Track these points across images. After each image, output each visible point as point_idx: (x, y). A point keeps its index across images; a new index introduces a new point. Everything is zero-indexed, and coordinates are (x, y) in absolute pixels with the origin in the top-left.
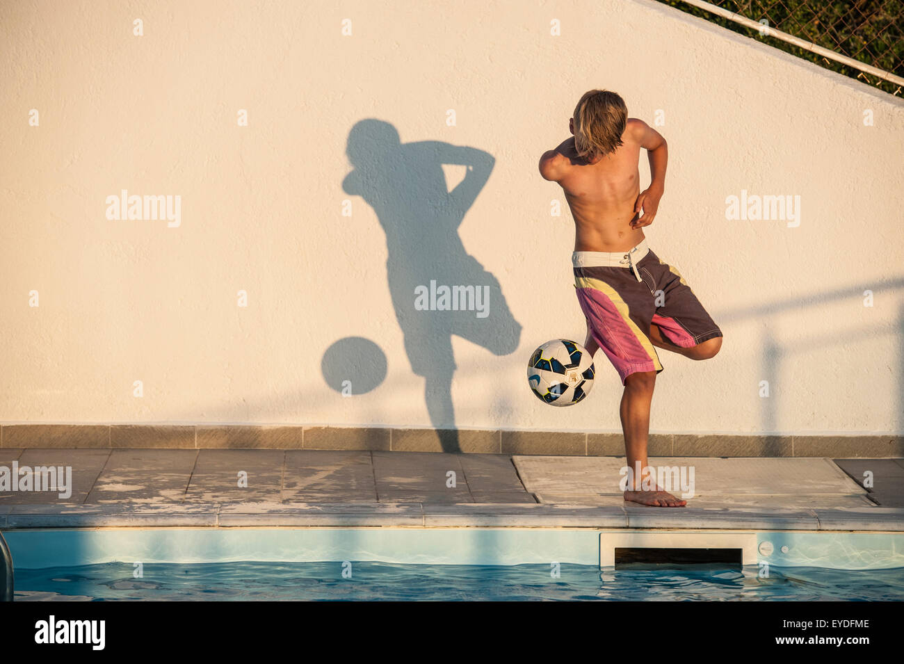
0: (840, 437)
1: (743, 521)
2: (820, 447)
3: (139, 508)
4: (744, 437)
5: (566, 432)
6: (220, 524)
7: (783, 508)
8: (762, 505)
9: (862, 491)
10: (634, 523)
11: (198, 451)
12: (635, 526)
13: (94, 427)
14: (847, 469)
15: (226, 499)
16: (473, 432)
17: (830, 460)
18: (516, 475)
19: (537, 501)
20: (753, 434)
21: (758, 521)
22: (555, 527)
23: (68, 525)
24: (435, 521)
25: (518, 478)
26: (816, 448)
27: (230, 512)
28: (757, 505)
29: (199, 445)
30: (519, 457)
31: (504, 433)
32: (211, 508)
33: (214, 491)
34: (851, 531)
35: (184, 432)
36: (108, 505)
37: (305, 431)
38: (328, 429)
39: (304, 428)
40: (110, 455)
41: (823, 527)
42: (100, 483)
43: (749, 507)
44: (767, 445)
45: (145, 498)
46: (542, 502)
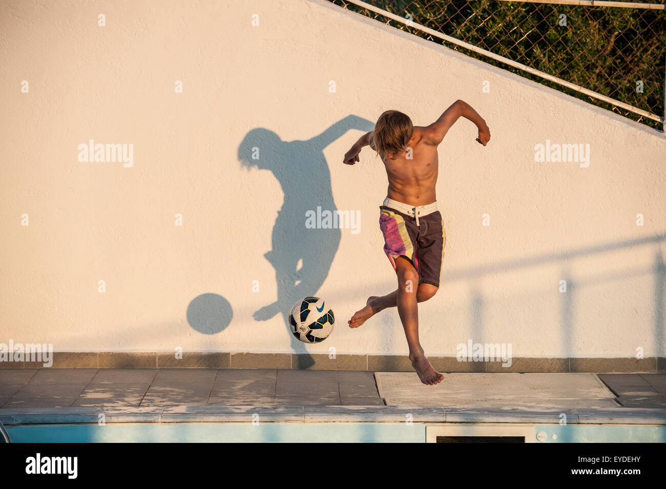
0: (602, 359)
1: (526, 417)
2: (588, 365)
3: (107, 410)
4: (536, 359)
6: (162, 421)
7: (554, 408)
8: (542, 405)
9: (613, 396)
10: (449, 419)
11: (158, 370)
12: (450, 421)
13: (87, 354)
14: (606, 381)
15: (169, 403)
16: (348, 356)
17: (595, 374)
18: (375, 386)
19: (385, 404)
20: (542, 357)
21: (536, 417)
22: (395, 422)
23: (57, 422)
24: (311, 418)
25: (375, 387)
26: (586, 366)
27: (170, 412)
28: (538, 405)
29: (159, 365)
30: (380, 373)
31: (369, 356)
32: (157, 410)
33: (162, 398)
34: (601, 424)
35: (149, 357)
36: (86, 408)
37: (232, 356)
38: (248, 354)
39: (232, 354)
40: (97, 373)
41: (581, 422)
42: (86, 393)
43: (532, 407)
44: (552, 364)
45: (114, 403)
46: (387, 404)
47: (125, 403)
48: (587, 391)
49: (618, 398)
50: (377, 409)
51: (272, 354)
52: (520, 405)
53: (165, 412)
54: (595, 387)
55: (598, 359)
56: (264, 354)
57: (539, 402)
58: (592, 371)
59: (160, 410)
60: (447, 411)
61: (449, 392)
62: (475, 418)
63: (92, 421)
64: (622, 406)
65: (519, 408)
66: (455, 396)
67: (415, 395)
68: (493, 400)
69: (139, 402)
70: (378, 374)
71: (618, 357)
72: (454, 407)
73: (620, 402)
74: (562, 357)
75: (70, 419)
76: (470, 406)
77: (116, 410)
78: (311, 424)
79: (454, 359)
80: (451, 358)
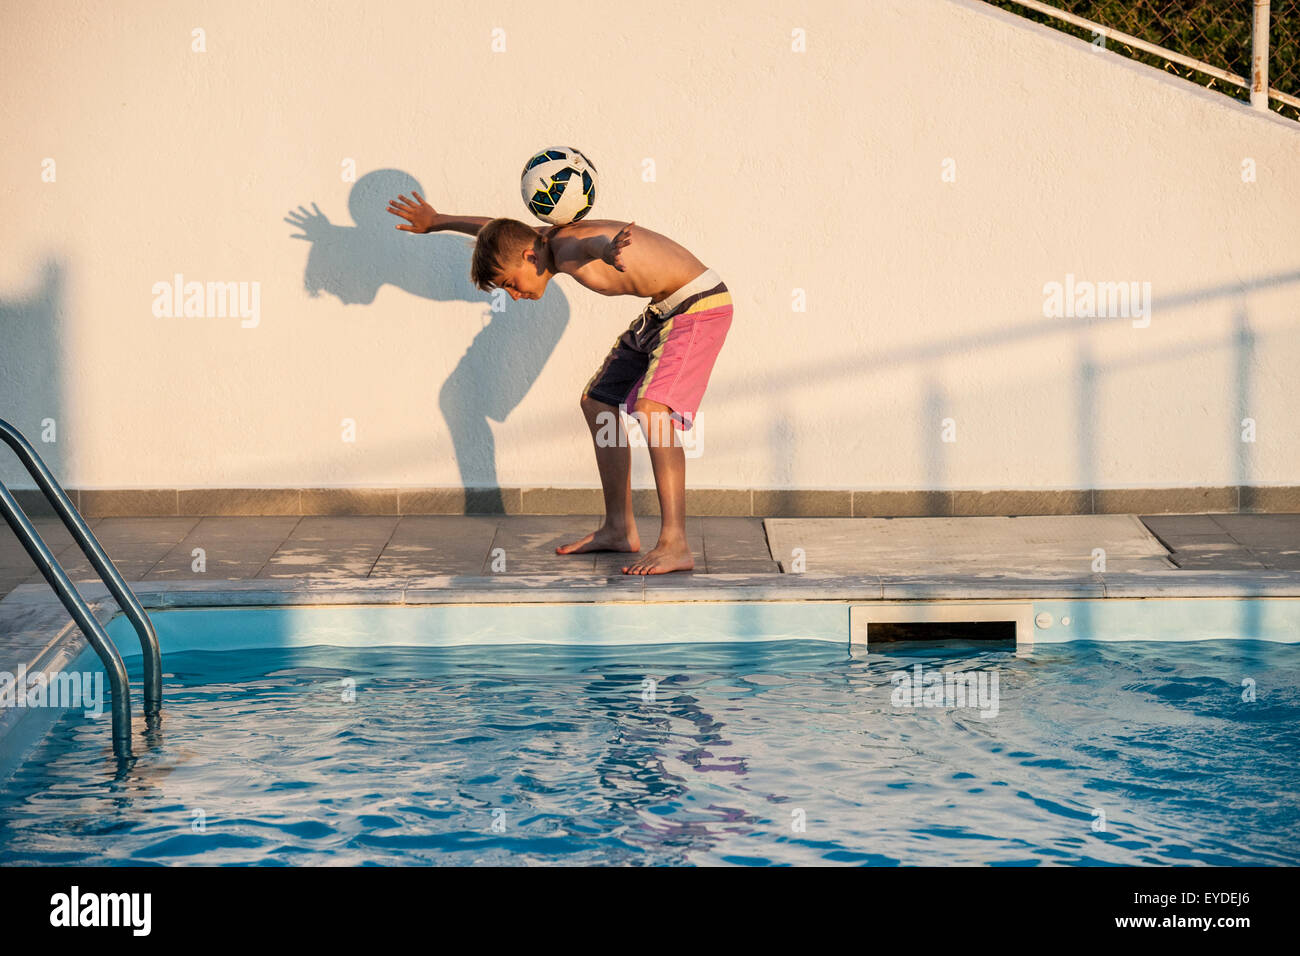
0: (1147, 490)
1: (1017, 589)
2: (1124, 502)
3: (315, 583)
4: (1036, 492)
5: (828, 490)
6: (406, 601)
7: (1067, 573)
8: (1044, 569)
9: (1164, 552)
10: (889, 594)
11: (398, 519)
12: (891, 597)
13: (282, 492)
14: (1152, 527)
15: (418, 572)
16: (720, 492)
17: (1135, 516)
18: (764, 541)
19: (782, 571)
20: (1046, 489)
21: (1034, 589)
22: (798, 600)
23: (231, 603)
24: (657, 596)
25: (765, 543)
26: (1120, 503)
27: (419, 587)
28: (1038, 569)
29: (402, 510)
30: (772, 520)
31: (755, 492)
32: (397, 582)
33: (408, 563)
34: (1143, 598)
35: (385, 496)
36: (280, 581)
37: (525, 494)
38: (550, 490)
39: (523, 490)
40: (298, 524)
41: (1110, 594)
42: (279, 556)
43: (1028, 572)
44: (1063, 501)
45: (326, 572)
46: (786, 571)
47: (345, 572)
48: (1121, 544)
49: (1173, 556)
50: (767, 579)
51: (591, 491)
52: (1009, 570)
53: (411, 587)
54: (1135, 537)
55: (1141, 491)
56: (578, 490)
57: (1041, 564)
58: (1130, 512)
59: (402, 583)
60: (885, 581)
61: (889, 549)
62: (932, 593)
63: (290, 602)
64: (1180, 567)
65: (1006, 574)
66: (898, 556)
67: (831, 556)
68: (963, 562)
69: (369, 571)
70: (770, 522)
71: (1174, 486)
72: (897, 574)
73: (1177, 561)
74: (1079, 489)
75: (255, 598)
76: (924, 573)
77: (330, 583)
78: (657, 605)
79: (898, 494)
80: (894, 493)
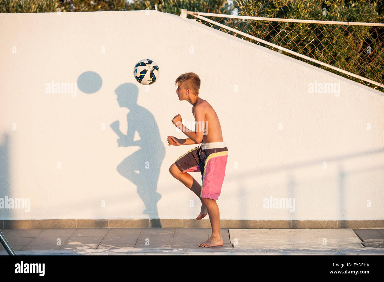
0: (356, 221)
3: (79, 251)
4: (319, 221)
5: (250, 219)
7: (327, 248)
8: (320, 247)
9: (360, 241)
11: (109, 229)
13: (70, 220)
14: (357, 233)
15: (113, 247)
17: (352, 229)
20: (322, 220)
25: (229, 238)
26: (347, 225)
27: (113, 252)
28: (318, 247)
29: (110, 226)
30: (232, 229)
31: (226, 220)
32: (106, 251)
33: (110, 244)
35: (104, 221)
36: (68, 250)
40: (75, 231)
42: (68, 242)
43: (315, 248)
44: (328, 224)
45: (83, 247)
46: (234, 247)
47: (89, 247)
49: (363, 243)
50: (228, 250)
51: (172, 220)
52: (308, 247)
53: (110, 252)
54: (350, 236)
55: (354, 221)
56: (168, 219)
57: (318, 245)
58: (350, 228)
60: (267, 250)
61: (269, 240)
64: (365, 247)
66: (272, 242)
67: (250, 242)
68: (294, 244)
69: (97, 246)
70: (230, 230)
71: (365, 219)
72: (271, 248)
73: (364, 245)
74: (333, 220)
76: (280, 248)
79: (273, 221)
80: (272, 221)
